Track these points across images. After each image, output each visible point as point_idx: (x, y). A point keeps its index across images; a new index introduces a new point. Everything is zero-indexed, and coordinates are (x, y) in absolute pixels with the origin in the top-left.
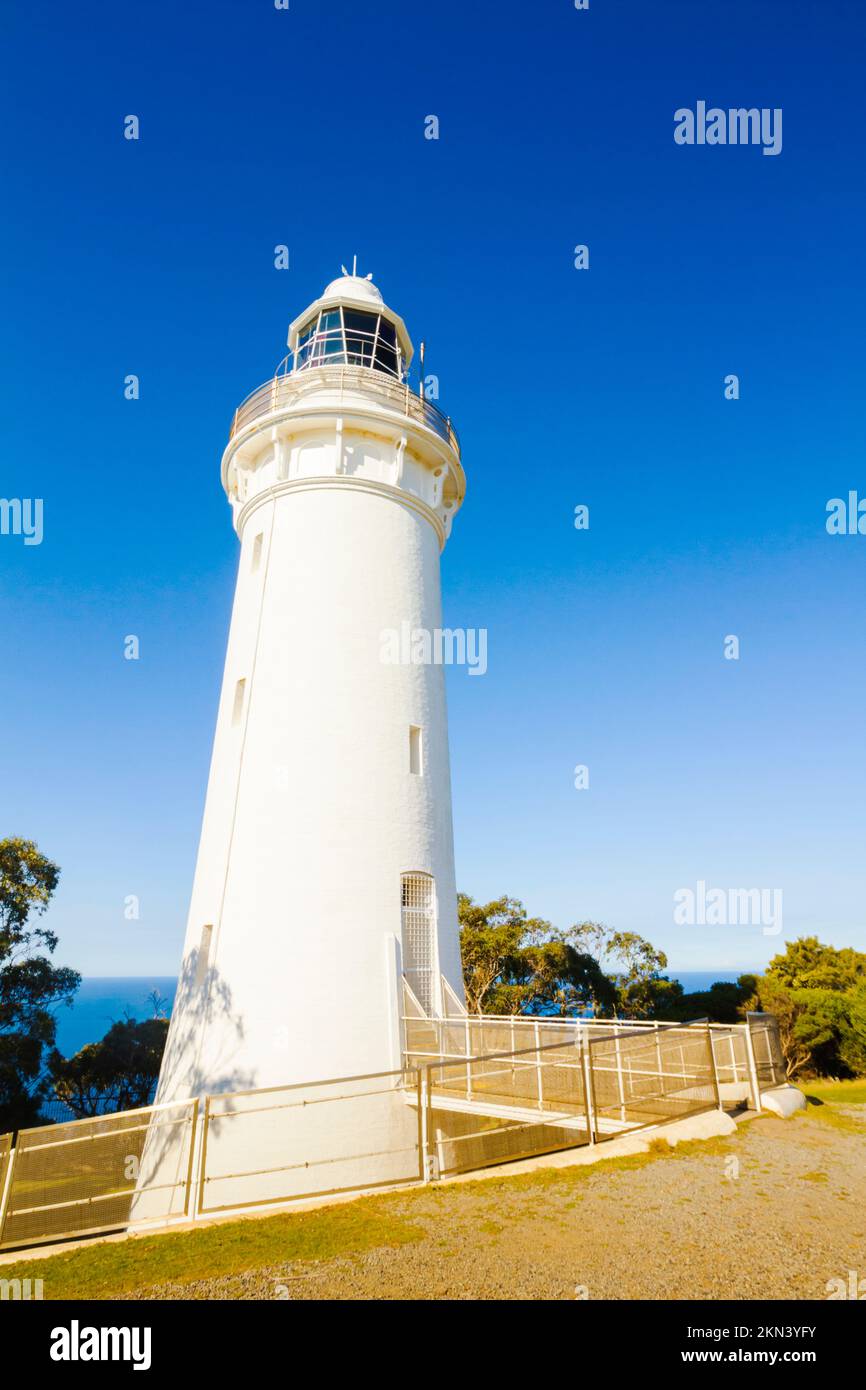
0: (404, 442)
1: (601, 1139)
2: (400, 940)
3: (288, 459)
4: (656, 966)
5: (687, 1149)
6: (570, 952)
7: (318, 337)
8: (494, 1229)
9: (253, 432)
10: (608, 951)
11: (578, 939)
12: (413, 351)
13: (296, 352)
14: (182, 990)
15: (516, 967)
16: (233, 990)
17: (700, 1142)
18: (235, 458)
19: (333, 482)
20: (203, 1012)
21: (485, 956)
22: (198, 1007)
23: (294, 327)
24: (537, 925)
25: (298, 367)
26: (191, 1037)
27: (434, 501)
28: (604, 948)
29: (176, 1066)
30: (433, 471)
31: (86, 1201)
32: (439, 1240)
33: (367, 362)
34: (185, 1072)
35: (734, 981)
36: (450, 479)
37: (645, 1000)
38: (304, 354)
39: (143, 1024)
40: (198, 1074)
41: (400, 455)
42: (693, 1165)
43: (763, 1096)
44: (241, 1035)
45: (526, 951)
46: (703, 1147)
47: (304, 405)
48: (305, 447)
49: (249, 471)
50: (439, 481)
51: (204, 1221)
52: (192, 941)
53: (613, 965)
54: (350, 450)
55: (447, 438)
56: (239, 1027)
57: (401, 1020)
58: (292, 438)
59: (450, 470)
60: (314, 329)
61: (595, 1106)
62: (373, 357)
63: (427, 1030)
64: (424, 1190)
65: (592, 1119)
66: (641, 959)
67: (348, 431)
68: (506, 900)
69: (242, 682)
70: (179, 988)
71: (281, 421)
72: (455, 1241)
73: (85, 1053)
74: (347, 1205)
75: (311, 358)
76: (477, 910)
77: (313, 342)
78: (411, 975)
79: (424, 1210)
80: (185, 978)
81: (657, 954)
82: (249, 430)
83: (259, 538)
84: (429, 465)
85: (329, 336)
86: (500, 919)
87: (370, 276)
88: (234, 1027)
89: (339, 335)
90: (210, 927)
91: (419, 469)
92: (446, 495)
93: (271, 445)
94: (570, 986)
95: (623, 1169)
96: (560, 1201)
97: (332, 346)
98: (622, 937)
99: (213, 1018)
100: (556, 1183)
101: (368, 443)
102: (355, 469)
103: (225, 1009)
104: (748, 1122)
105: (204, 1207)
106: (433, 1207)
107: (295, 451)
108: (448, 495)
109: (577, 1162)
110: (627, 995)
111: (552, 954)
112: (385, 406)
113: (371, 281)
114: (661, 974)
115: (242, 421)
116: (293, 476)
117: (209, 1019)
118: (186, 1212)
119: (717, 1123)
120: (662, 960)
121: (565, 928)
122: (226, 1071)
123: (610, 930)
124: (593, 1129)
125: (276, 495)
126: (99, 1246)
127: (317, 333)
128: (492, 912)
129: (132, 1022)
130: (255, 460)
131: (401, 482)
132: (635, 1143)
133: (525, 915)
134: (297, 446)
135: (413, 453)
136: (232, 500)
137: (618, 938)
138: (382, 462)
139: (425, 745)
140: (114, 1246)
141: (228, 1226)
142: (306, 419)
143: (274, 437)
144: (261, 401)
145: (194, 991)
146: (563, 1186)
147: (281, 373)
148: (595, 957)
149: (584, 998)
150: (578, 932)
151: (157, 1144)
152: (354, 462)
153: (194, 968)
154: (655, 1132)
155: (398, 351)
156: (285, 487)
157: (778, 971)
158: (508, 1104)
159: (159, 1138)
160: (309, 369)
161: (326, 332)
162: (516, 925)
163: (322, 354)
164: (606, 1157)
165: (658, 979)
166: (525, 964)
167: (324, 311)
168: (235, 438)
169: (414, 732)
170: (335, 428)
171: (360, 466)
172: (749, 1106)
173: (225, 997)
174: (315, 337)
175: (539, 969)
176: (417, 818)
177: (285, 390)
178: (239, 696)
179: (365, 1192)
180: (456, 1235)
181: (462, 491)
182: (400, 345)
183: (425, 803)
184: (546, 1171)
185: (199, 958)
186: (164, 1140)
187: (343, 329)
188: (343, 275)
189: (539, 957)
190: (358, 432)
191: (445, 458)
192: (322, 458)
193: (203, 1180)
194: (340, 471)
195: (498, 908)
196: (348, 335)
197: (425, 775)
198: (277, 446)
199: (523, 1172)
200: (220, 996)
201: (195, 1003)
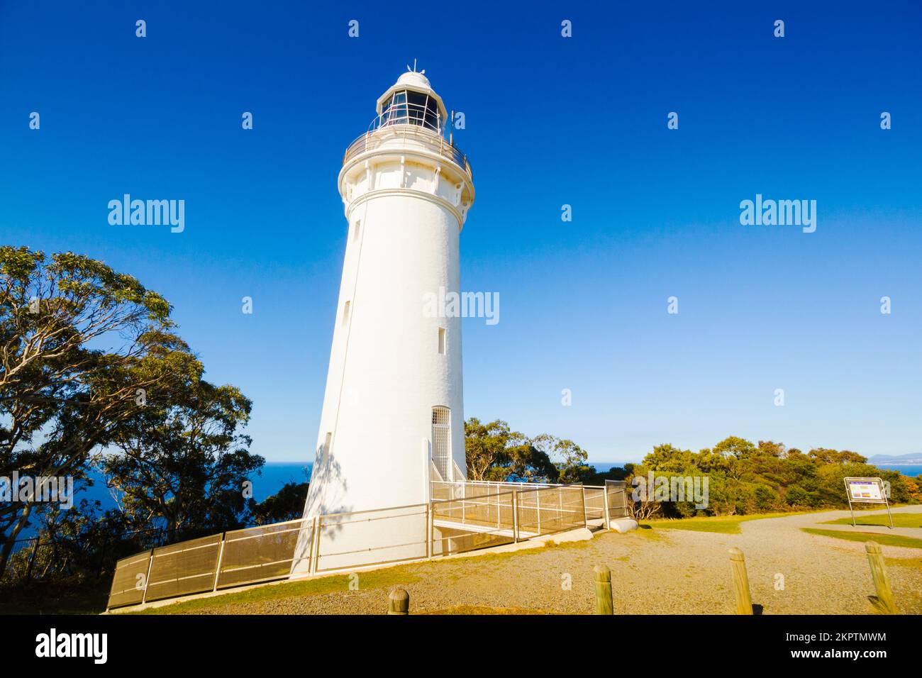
0: (439, 169)
1: (519, 541)
2: (431, 442)
3: (374, 178)
4: (582, 459)
5: (564, 546)
6: (533, 450)
7: (393, 107)
8: (456, 578)
9: (355, 163)
10: (555, 450)
11: (539, 443)
12: (447, 115)
13: (381, 115)
14: (316, 466)
15: (502, 458)
16: (341, 465)
17: (572, 542)
18: (345, 177)
19: (399, 192)
20: (326, 477)
21: (485, 451)
22: (324, 475)
23: (380, 101)
24: (516, 435)
25: (382, 123)
26: (320, 490)
27: (456, 202)
28: (554, 448)
29: (312, 504)
30: (456, 185)
31: (260, 566)
32: (427, 582)
33: (420, 122)
34: (317, 507)
35: (622, 467)
36: (466, 188)
37: (574, 476)
38: (385, 116)
39: (299, 485)
40: (323, 508)
41: (436, 177)
42: (565, 553)
43: (611, 522)
44: (346, 489)
45: (508, 449)
46: (573, 545)
47: (383, 148)
48: (384, 172)
49: (353, 185)
50: (459, 191)
51: (317, 575)
52: (321, 441)
53: (557, 458)
54: (409, 174)
55: (464, 167)
56: (345, 485)
57: (430, 483)
58: (377, 166)
59: (465, 185)
60: (391, 103)
61: (518, 525)
62: (423, 120)
63: (444, 488)
64: (428, 562)
65: (516, 532)
66: (573, 455)
67: (408, 163)
68: (498, 422)
69: (348, 303)
70: (314, 466)
71: (370, 157)
72: (436, 583)
73: (268, 500)
74: (389, 569)
75: (389, 120)
76: (482, 427)
77: (390, 110)
78: (436, 459)
79: (425, 570)
80: (317, 460)
81: (582, 452)
82: (353, 162)
83: (358, 223)
84: (454, 182)
85: (399, 107)
86: (495, 432)
87: (423, 72)
88: (342, 485)
89: (404, 107)
90: (330, 434)
91: (447, 184)
92: (463, 198)
93: (365, 171)
94: (532, 468)
95: (529, 554)
96: (492, 567)
97: (401, 113)
98: (564, 444)
99: (331, 480)
100: (494, 560)
101: (419, 170)
102: (412, 184)
103: (337, 476)
104: (602, 534)
105: (318, 569)
106: (430, 569)
107: (378, 174)
108: (464, 199)
109: (507, 551)
110: (564, 473)
111: (522, 451)
112: (431, 150)
113: (424, 74)
114: (585, 463)
115: (350, 155)
116: (377, 188)
117: (329, 481)
118: (309, 571)
119: (584, 534)
120: (585, 455)
121: (532, 437)
122: (338, 507)
123: (557, 439)
124: (517, 537)
125: (368, 198)
126: (266, 586)
127: (392, 105)
128: (490, 428)
129: (294, 484)
130: (357, 178)
131: (437, 192)
132: (538, 542)
133: (509, 430)
134: (379, 171)
135: (444, 175)
136: (344, 200)
137: (561, 443)
138: (427, 181)
139: (447, 338)
140: (273, 586)
141: (329, 578)
142: (385, 156)
143: (366, 166)
144: (360, 145)
145: (322, 466)
146: (497, 561)
147: (371, 129)
148: (547, 453)
149: (540, 474)
150: (539, 440)
151: (302, 545)
152: (411, 180)
153: (322, 455)
154: (548, 538)
155: (438, 115)
156: (372, 194)
157: (648, 462)
158: (482, 525)
159: (303, 541)
160: (388, 126)
161: (397, 105)
162: (505, 435)
163: (395, 117)
164: (522, 549)
165: (583, 465)
166: (507, 456)
167: (396, 92)
168: (346, 165)
169: (441, 331)
170: (400, 161)
171: (414, 183)
172: (604, 527)
173: (337, 470)
174: (391, 107)
175: (515, 459)
176: (442, 377)
177: (373, 139)
178: (346, 311)
179: (398, 563)
180: (436, 580)
181: (472, 195)
182: (440, 112)
183: (447, 369)
184: (489, 554)
185: (325, 449)
186: (306, 542)
187: (407, 103)
188: (408, 71)
189: (515, 452)
190: (413, 164)
191: (462, 178)
192: (392, 179)
193: (318, 556)
194: (403, 186)
195: (494, 426)
196: (410, 107)
197: (447, 354)
198: (368, 171)
199: (478, 555)
200: (335, 469)
201: (322, 473)
